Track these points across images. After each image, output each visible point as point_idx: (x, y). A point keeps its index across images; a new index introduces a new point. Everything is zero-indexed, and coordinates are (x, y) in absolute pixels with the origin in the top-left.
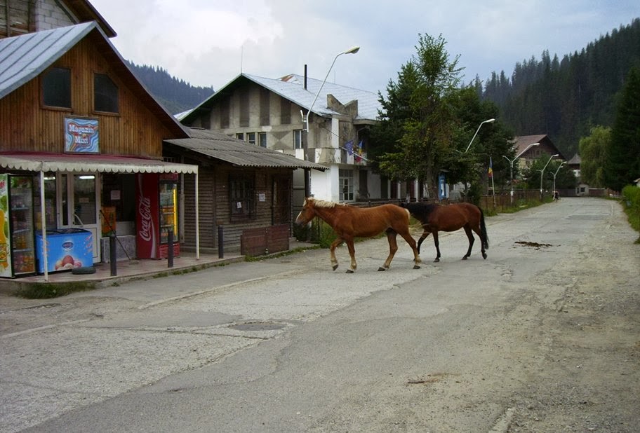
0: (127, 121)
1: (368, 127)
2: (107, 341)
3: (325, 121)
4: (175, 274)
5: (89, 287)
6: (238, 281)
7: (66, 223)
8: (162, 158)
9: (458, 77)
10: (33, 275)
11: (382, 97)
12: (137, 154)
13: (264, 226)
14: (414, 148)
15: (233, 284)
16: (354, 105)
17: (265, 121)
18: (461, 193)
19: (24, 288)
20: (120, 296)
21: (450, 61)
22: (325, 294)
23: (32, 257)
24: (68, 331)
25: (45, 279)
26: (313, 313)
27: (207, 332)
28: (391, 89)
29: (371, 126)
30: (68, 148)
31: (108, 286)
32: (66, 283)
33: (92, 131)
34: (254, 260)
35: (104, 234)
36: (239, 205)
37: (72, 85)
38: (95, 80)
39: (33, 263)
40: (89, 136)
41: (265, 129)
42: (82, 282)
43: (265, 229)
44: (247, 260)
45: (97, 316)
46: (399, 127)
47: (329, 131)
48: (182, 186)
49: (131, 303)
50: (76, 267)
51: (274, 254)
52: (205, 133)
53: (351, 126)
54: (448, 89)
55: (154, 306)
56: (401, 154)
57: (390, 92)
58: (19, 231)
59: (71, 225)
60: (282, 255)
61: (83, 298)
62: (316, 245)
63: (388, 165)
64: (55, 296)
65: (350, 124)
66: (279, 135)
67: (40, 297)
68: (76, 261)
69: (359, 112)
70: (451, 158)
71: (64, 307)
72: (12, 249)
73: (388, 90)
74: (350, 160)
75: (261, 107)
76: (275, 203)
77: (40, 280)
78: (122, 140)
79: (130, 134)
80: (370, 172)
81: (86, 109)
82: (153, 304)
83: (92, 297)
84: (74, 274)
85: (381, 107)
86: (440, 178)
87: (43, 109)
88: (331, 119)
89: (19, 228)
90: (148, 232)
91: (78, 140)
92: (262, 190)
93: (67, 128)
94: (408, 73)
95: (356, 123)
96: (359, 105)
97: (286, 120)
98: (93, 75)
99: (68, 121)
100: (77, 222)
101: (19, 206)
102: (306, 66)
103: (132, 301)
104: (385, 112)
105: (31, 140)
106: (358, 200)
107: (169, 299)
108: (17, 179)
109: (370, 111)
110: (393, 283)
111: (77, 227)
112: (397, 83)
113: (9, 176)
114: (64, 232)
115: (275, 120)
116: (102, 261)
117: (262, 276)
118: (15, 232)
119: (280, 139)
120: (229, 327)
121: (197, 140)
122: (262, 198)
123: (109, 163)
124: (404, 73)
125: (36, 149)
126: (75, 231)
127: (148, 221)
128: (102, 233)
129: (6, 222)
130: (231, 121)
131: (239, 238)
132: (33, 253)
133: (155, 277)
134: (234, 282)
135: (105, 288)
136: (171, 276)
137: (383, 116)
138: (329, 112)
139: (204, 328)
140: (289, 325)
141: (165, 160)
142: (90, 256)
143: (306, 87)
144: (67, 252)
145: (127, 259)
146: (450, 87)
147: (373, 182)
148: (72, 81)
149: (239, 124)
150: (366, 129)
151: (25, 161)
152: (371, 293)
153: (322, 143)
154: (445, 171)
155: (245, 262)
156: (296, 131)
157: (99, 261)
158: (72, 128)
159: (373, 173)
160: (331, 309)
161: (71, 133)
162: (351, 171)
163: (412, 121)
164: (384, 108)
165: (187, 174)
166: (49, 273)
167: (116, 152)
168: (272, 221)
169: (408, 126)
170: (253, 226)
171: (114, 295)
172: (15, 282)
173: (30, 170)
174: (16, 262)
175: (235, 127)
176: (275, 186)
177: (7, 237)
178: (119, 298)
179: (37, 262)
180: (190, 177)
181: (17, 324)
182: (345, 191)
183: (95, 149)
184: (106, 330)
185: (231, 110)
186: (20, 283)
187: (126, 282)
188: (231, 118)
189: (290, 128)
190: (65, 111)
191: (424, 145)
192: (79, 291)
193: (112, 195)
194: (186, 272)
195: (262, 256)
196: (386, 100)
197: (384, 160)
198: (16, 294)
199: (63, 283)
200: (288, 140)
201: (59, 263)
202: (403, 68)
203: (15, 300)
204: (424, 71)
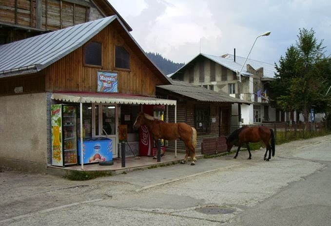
0: (135, 74)
1: (269, 82)
2: (110, 219)
3: (246, 78)
4: (161, 166)
5: (107, 174)
6: (200, 172)
7: (97, 134)
8: (156, 96)
9: (322, 52)
10: (76, 165)
11: (276, 66)
12: (140, 94)
13: (215, 137)
14: (297, 93)
15: (198, 174)
16: (261, 70)
17: (213, 79)
18: (323, 119)
19: (69, 173)
20: (126, 181)
21: (318, 43)
22: (257, 184)
23: (76, 154)
24: (87, 209)
25: (82, 168)
26: (253, 199)
27: (180, 214)
28: (281, 61)
29: (271, 81)
30: (99, 90)
31: (120, 174)
32: (94, 171)
33: (114, 80)
34: (210, 158)
35: (120, 141)
36: (201, 124)
37: (102, 53)
38: (116, 50)
39: (76, 158)
40: (112, 82)
41: (213, 83)
42: (103, 171)
43: (215, 139)
44: (205, 158)
45: (109, 196)
46: (286, 82)
47: (248, 84)
48: (167, 113)
49: (132, 186)
50: (102, 161)
51: (221, 154)
52: (181, 83)
53: (259, 82)
54: (317, 59)
55: (146, 189)
56: (290, 96)
57: (281, 63)
58: (68, 139)
59: (100, 135)
60: (225, 154)
61: (103, 182)
62: (245, 149)
63: (282, 103)
64: (87, 179)
65: (259, 80)
66: (220, 87)
67: (78, 180)
68: (102, 157)
69: (264, 74)
70: (318, 99)
71: (90, 187)
72: (63, 149)
73: (280, 62)
74: (259, 100)
75: (211, 71)
76: (221, 124)
77: (79, 169)
78: (131, 85)
79: (136, 82)
80: (270, 107)
81: (110, 66)
82: (145, 188)
83: (108, 181)
84: (100, 165)
85: (276, 71)
86: (312, 110)
87: (85, 67)
88: (249, 78)
89: (68, 136)
90: (146, 140)
91: (105, 84)
92: (214, 116)
93: (99, 78)
94: (291, 52)
95: (262, 80)
96: (264, 70)
97: (224, 78)
98: (115, 47)
99: (99, 73)
100: (104, 134)
101: (68, 124)
102: (235, 49)
103: (132, 185)
104: (278, 74)
105: (77, 85)
106: (263, 122)
107: (156, 185)
108: (68, 107)
109: (270, 73)
110: (300, 176)
111: (104, 136)
112: (285, 58)
113: (63, 106)
114: (96, 139)
115: (218, 78)
116: (118, 157)
117: (215, 169)
118: (65, 139)
119: (221, 88)
120: (195, 210)
121: (176, 86)
122: (214, 120)
123: (122, 98)
124: (289, 52)
125: (80, 90)
126: (103, 139)
127: (146, 134)
128: (119, 140)
129: (60, 134)
130: (194, 79)
131: (201, 144)
132: (76, 152)
133: (149, 168)
134: (198, 172)
135: (117, 175)
136: (159, 168)
137: (278, 76)
138: (248, 74)
139: (178, 210)
140: (239, 209)
141: (157, 98)
142: (111, 154)
143: (235, 61)
144: (97, 151)
145: (133, 156)
146: (318, 58)
147: (272, 112)
148: (102, 50)
149: (199, 80)
150: (268, 83)
151: (72, 96)
152: (288, 183)
153: (244, 91)
154: (314, 106)
155: (204, 159)
156: (230, 85)
157: (117, 157)
158: (102, 78)
159: (272, 107)
160: (264, 196)
161: (101, 81)
162: (259, 106)
163: (296, 78)
164: (278, 72)
165: (170, 106)
166: (84, 164)
167: (128, 92)
168: (220, 134)
169: (294, 80)
170: (208, 137)
171: (123, 181)
172: (65, 169)
173: (74, 102)
174: (66, 157)
175: (197, 82)
176: (221, 113)
177: (61, 142)
178: (125, 182)
179: (79, 158)
180: (171, 107)
181: (57, 201)
182: (256, 117)
183: (116, 90)
184: (111, 209)
185: (195, 74)
186: (67, 170)
187: (132, 171)
188: (195, 77)
189: (226, 83)
190: (98, 68)
191: (303, 91)
192: (102, 177)
193: (125, 118)
194: (168, 165)
195: (214, 155)
196: (279, 67)
197: (279, 100)
198: (65, 177)
199: (92, 171)
200: (226, 89)
201: (92, 158)
202: (288, 50)
203: (63, 181)
204: (302, 49)
